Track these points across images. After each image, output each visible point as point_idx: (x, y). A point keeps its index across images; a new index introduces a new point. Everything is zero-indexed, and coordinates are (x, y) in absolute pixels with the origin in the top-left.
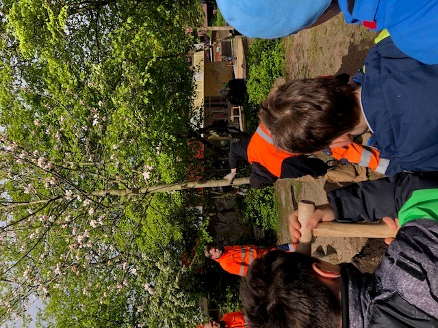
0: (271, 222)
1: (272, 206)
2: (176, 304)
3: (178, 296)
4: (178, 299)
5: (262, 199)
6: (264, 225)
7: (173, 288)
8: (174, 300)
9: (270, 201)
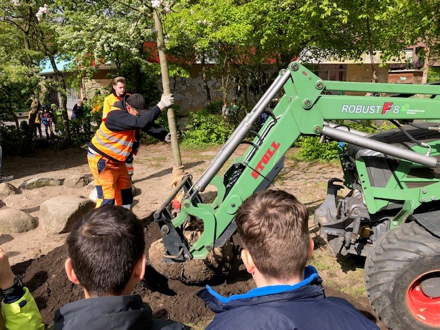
0: (190, 140)
1: (204, 141)
2: (98, 43)
3: (105, 45)
4: (102, 45)
5: (212, 131)
6: (187, 132)
7: (114, 40)
8: (102, 41)
9: (209, 139)
